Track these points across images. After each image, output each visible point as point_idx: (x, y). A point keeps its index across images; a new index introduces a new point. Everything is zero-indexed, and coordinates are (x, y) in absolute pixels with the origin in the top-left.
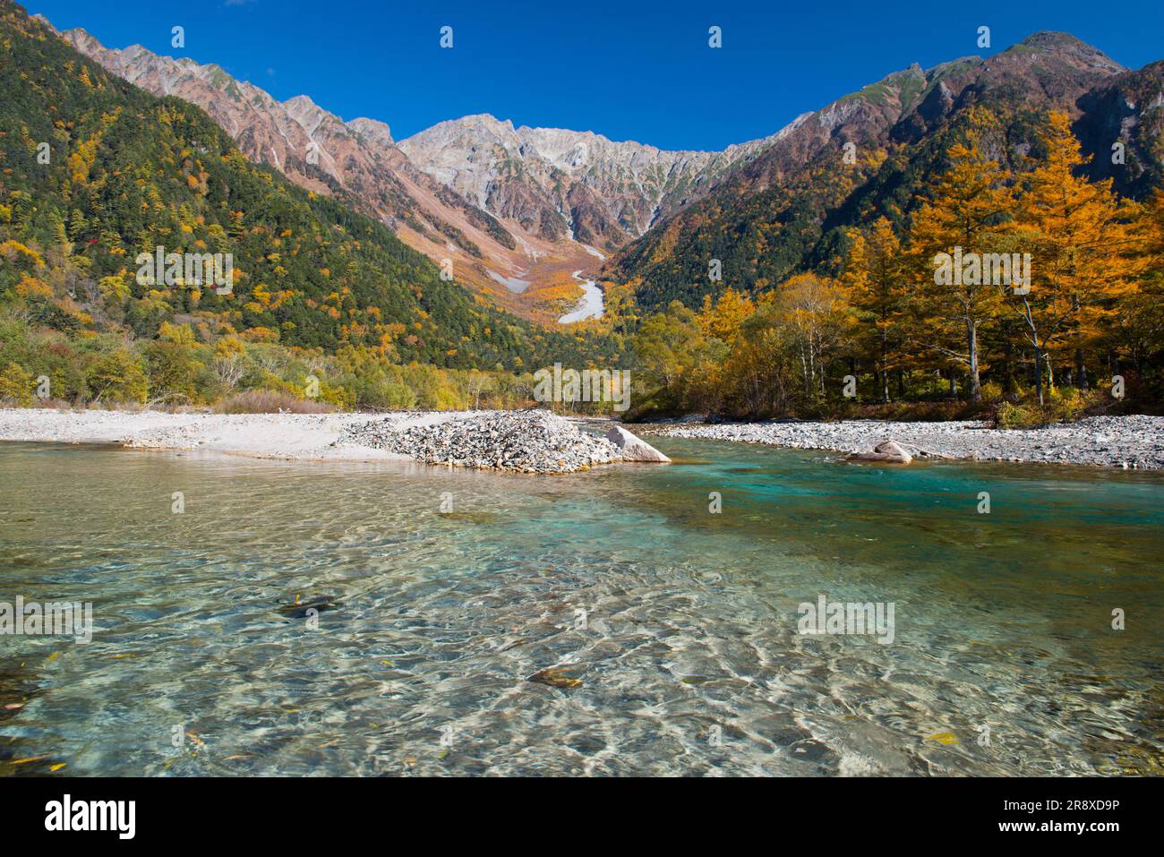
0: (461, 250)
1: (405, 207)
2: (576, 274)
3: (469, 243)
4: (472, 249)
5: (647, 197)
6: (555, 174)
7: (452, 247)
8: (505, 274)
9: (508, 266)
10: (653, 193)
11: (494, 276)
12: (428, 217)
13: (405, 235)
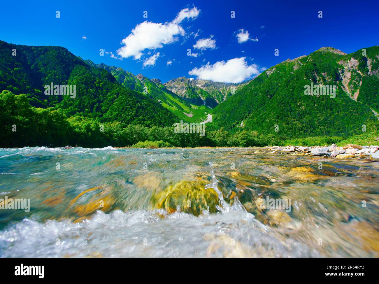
0: (177, 108)
1: (165, 99)
2: (205, 113)
3: (179, 106)
4: (180, 108)
5: (223, 95)
6: (202, 90)
7: (174, 107)
8: (188, 113)
9: (188, 111)
10: (225, 94)
11: (185, 113)
12: (170, 100)
13: (164, 105)
